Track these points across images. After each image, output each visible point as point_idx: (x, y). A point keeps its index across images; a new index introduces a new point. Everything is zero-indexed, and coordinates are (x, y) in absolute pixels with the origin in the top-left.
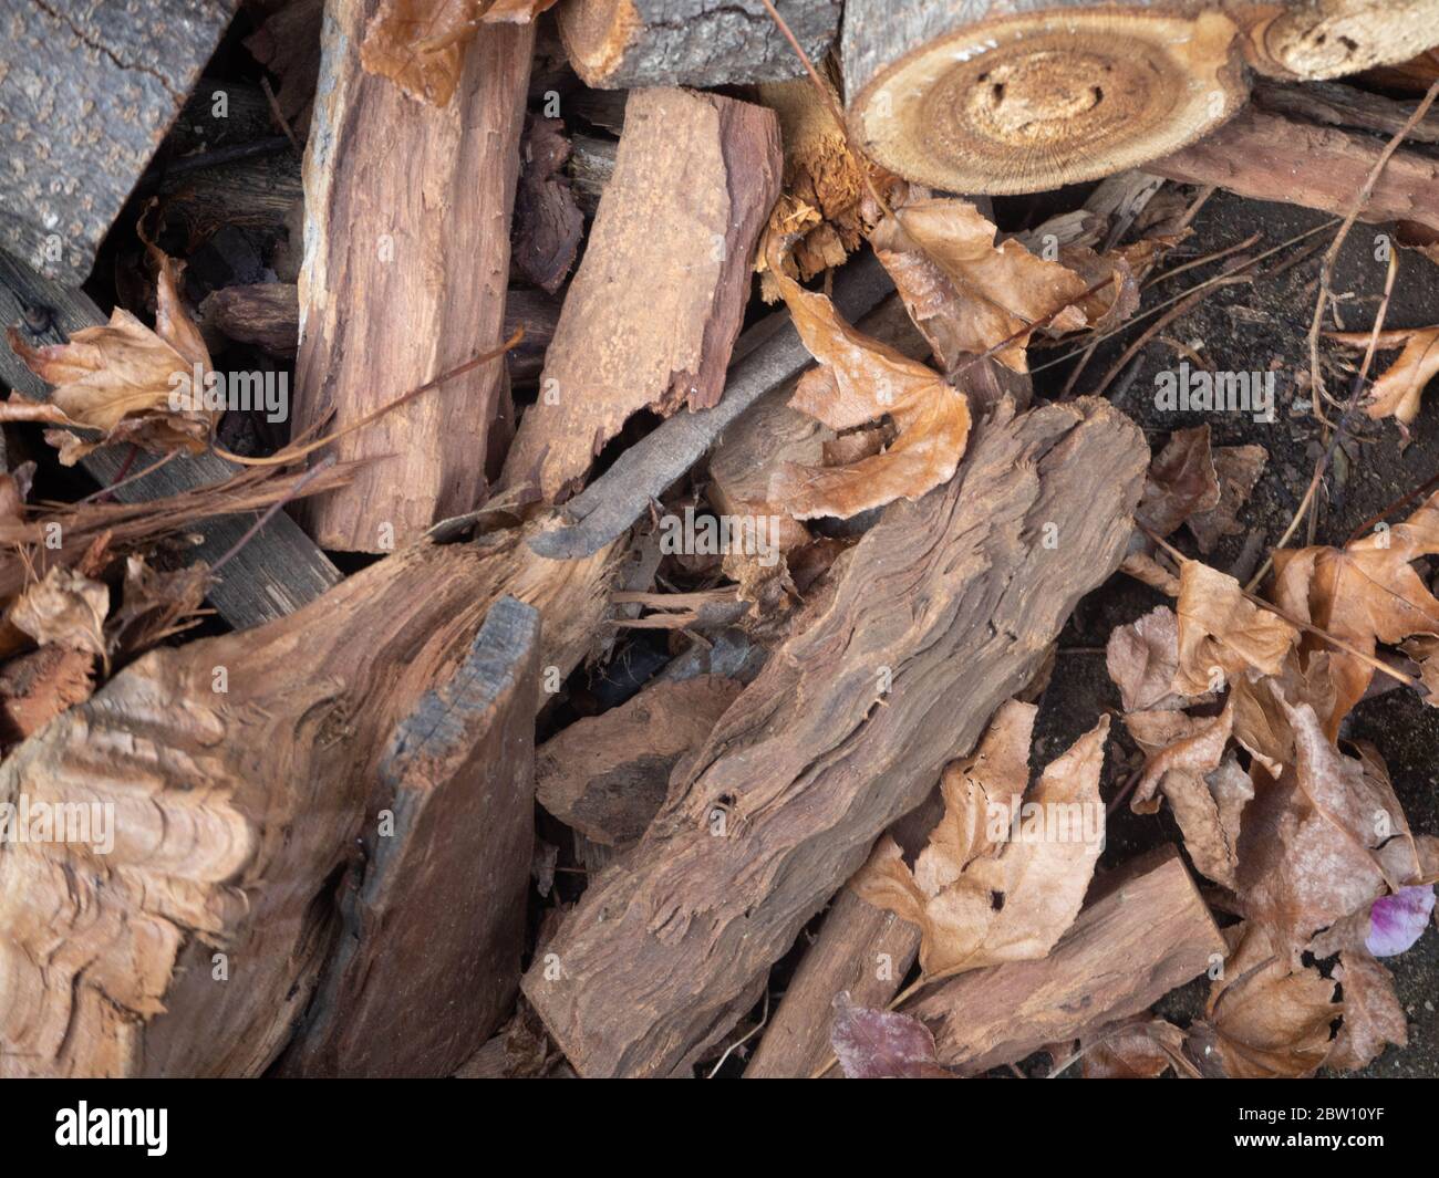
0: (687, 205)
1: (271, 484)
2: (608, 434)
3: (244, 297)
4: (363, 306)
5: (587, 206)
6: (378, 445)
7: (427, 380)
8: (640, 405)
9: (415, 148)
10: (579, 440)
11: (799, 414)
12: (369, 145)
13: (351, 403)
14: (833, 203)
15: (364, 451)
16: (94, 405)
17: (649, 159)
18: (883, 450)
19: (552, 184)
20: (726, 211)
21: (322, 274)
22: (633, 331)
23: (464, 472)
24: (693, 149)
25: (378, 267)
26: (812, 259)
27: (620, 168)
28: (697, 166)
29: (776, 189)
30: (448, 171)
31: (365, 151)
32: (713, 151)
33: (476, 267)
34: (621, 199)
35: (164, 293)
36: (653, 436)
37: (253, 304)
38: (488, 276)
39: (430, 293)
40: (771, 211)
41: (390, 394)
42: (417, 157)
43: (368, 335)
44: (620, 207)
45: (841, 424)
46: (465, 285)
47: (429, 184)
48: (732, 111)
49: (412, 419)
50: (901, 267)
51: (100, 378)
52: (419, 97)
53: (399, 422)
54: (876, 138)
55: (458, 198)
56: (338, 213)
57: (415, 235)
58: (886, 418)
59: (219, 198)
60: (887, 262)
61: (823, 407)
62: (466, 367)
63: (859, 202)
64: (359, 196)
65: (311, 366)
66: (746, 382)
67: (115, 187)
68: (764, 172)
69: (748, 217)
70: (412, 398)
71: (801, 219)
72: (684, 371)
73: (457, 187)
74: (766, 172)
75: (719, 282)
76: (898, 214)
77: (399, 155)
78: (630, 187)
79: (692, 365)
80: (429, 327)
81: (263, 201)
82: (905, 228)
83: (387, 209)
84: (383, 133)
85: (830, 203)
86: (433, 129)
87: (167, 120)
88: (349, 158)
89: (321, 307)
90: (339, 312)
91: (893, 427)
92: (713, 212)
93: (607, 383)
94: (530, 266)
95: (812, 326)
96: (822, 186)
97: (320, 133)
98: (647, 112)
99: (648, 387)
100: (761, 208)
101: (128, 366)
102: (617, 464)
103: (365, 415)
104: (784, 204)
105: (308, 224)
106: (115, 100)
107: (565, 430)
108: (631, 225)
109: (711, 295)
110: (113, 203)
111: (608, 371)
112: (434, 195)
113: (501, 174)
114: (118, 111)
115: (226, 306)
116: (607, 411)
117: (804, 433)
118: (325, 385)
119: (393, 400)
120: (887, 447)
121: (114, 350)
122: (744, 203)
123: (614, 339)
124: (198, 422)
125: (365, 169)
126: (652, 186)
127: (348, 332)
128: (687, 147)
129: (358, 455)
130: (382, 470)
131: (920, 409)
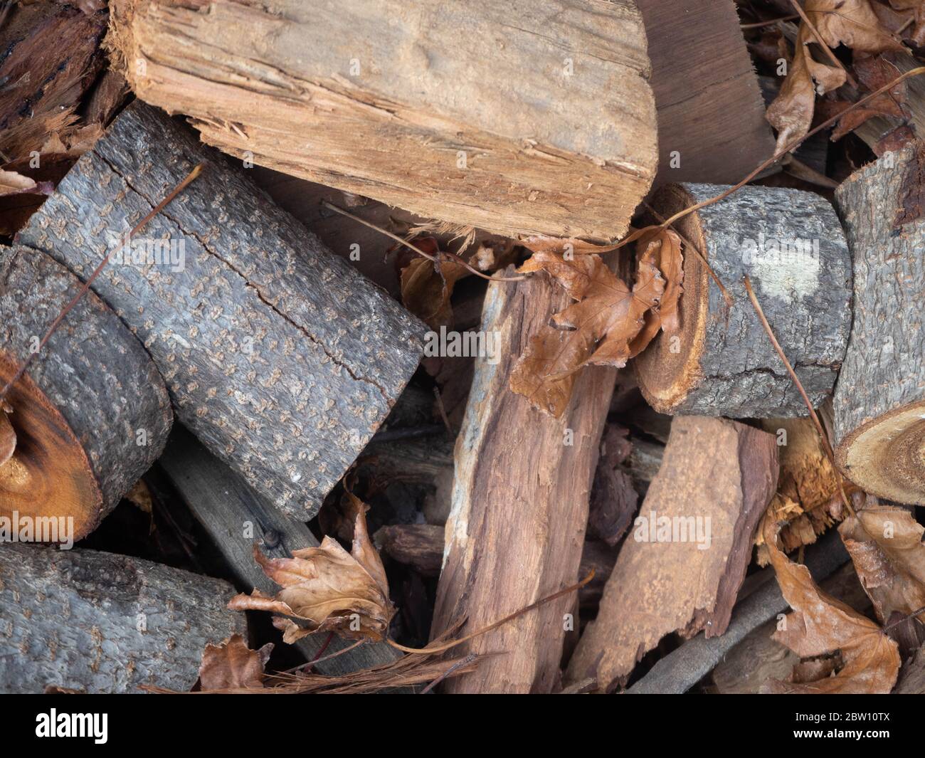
0: (712, 497)
1: (424, 668)
2: (648, 648)
3: (406, 533)
4: (494, 549)
5: (641, 488)
6: (496, 645)
7: (531, 602)
8: (671, 630)
9: (536, 444)
10: (625, 650)
11: (775, 643)
12: (505, 439)
13: (480, 614)
14: (811, 501)
15: (486, 649)
16: (309, 603)
17: (687, 461)
18: (833, 674)
19: (618, 472)
20: (739, 502)
21: (464, 524)
22: (668, 578)
23: (548, 666)
24: (719, 457)
25: (505, 523)
26: (792, 538)
27: (665, 465)
28: (721, 469)
29: (773, 489)
30: (555, 461)
31: (502, 443)
32: (733, 460)
33: (568, 527)
34: (665, 486)
35: (359, 528)
36: (678, 651)
37: (412, 538)
38: (575, 532)
39: (538, 543)
40: (769, 504)
41: (507, 610)
42: (537, 450)
43: (495, 569)
44: (664, 492)
45: (804, 654)
46: (560, 538)
47: (543, 469)
48: (747, 434)
49: (519, 629)
50: (861, 552)
51: (313, 584)
52: (545, 411)
53: (511, 630)
54: (853, 463)
55: (560, 480)
56: (479, 483)
57: (531, 503)
58: (837, 652)
59: (391, 462)
60: (850, 547)
61: (794, 640)
62: (557, 596)
63: (828, 502)
64: (496, 473)
65: (451, 584)
66: (744, 620)
67: (343, 459)
68: (767, 477)
69: (754, 507)
70: (521, 614)
71: (789, 511)
72: (704, 609)
73: (560, 472)
74: (768, 477)
75: (732, 551)
76: (858, 515)
77: (525, 448)
78: (672, 479)
79: (709, 605)
80: (536, 566)
81: (420, 467)
82: (862, 525)
83: (514, 484)
84: (515, 432)
85: (808, 501)
86: (549, 432)
87: (382, 417)
88: (490, 446)
89: (463, 546)
90: (476, 551)
91: (841, 659)
92: (730, 502)
93: (650, 612)
94: (598, 526)
95: (791, 585)
96: (803, 489)
97: (470, 427)
98: (687, 428)
99: (678, 618)
100: (763, 502)
101: (332, 577)
102: (653, 670)
103: (489, 624)
104: (777, 499)
105: (456, 487)
106: (349, 400)
107: (616, 642)
108: (671, 505)
109: (726, 559)
110: (340, 470)
111: (649, 604)
112: (546, 477)
113: (588, 464)
114: (350, 408)
115: (394, 538)
116: (647, 631)
117: (778, 657)
118: (461, 600)
119: (508, 615)
120: (837, 672)
121: (324, 565)
122: (752, 498)
123: (655, 582)
124: (379, 621)
125: (501, 455)
126: (688, 480)
127: (481, 565)
128: (715, 455)
129: (482, 651)
130: (497, 662)
131: (862, 648)
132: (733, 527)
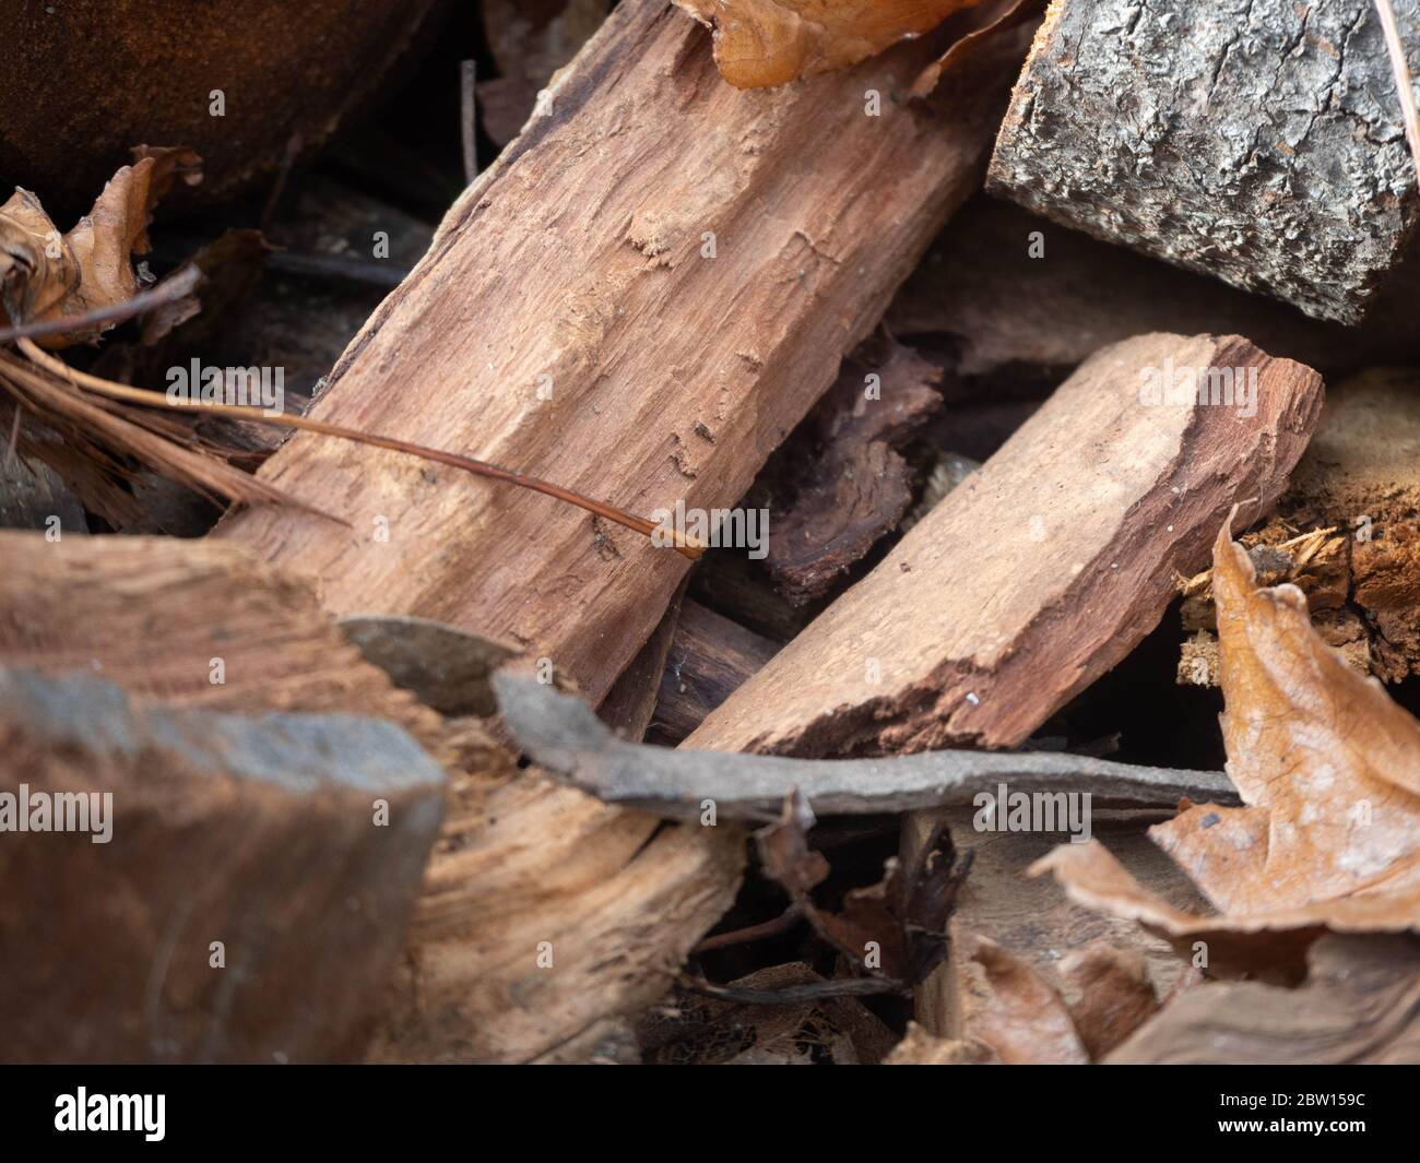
0: (1096, 458)
28: (1143, 412)
33: (670, 389)
39: (560, 340)
47: (650, 214)
61: (1221, 870)
69: (1204, 487)
72: (969, 660)
75: (1101, 556)
79: (988, 654)
99: (889, 676)
109: (1077, 568)
116: (795, 712)
122: (1204, 467)
123: (867, 635)
126: (1049, 447)
132: (1124, 509)
